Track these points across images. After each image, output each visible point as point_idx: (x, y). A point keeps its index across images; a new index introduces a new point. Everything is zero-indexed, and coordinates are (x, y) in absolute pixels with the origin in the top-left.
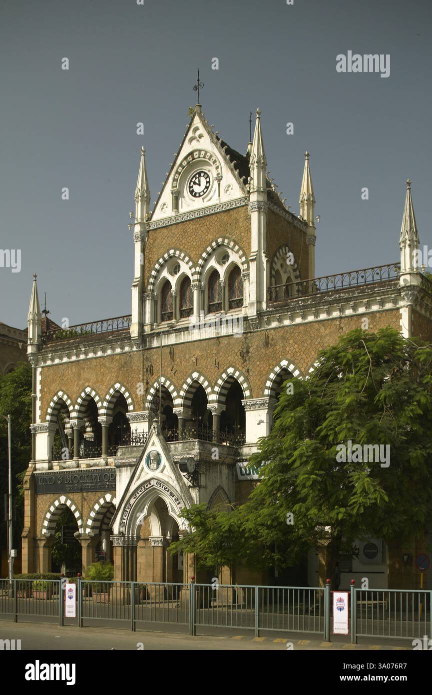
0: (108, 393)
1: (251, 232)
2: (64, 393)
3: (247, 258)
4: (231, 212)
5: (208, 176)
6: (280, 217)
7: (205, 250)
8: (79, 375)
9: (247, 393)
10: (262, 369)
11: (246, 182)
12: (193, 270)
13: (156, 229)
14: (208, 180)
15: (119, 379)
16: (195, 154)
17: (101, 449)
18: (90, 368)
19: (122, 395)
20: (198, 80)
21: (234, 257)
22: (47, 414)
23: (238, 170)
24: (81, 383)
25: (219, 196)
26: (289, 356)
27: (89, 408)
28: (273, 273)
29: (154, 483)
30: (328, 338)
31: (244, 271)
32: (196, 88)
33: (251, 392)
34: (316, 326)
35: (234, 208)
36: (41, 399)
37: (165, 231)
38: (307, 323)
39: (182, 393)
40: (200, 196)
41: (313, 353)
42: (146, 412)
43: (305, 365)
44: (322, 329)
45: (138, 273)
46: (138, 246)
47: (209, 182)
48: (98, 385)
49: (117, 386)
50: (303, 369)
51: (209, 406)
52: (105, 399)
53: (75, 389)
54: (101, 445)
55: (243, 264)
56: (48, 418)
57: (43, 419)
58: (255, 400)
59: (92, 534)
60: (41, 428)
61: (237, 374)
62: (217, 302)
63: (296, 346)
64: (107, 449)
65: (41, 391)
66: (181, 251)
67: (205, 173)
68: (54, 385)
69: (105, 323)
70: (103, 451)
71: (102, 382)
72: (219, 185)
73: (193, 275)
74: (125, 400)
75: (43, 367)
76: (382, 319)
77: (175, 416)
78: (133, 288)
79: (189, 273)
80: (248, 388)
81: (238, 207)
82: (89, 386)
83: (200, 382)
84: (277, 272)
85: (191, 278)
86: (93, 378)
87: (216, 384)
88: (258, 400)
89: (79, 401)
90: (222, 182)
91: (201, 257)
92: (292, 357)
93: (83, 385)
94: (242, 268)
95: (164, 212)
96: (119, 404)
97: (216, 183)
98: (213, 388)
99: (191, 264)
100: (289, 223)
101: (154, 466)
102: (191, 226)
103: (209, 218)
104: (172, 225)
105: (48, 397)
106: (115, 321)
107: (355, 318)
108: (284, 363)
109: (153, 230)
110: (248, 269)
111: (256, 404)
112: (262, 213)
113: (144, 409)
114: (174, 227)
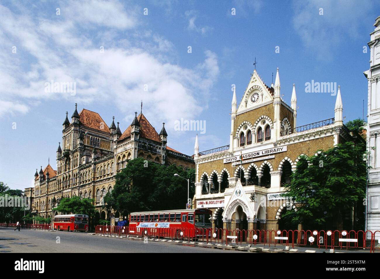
0: (221, 171)
1: (274, 112)
2: (206, 172)
3: (272, 122)
4: (267, 106)
5: (258, 94)
6: (284, 106)
7: (257, 120)
8: (211, 166)
9: (271, 170)
10: (278, 161)
11: (273, 95)
12: (252, 128)
13: (239, 115)
14: (258, 96)
15: (225, 167)
16: (253, 87)
17: (218, 191)
18: (215, 164)
19: (226, 172)
20: (255, 61)
21: (267, 122)
22: (200, 179)
23: (270, 91)
24: (212, 169)
25: (262, 101)
26: (288, 156)
27: (215, 177)
28: (282, 127)
29: (238, 201)
30: (304, 148)
31: (271, 126)
32: (254, 64)
33: (273, 169)
34: (299, 144)
35: (268, 105)
36: (198, 175)
37: (242, 115)
38: (295, 143)
39: (248, 171)
40: (255, 102)
41: (298, 154)
42: (235, 178)
43: (294, 158)
44: (301, 145)
45: (232, 130)
46: (233, 121)
47: (258, 97)
48: (218, 169)
49: (224, 169)
50: (293, 160)
51: (257, 175)
52: (220, 174)
53: (210, 171)
54: (218, 189)
55: (271, 124)
56: (201, 181)
57: (199, 181)
58: (275, 172)
59: (215, 219)
60: (198, 184)
61: (268, 163)
62: (261, 138)
63: (291, 152)
64: (221, 190)
65: (199, 172)
66: (248, 121)
67: (257, 94)
68: (203, 170)
69: (220, 148)
70: (219, 191)
71: (219, 168)
72: (262, 97)
73: (252, 129)
74: (227, 174)
75: (199, 164)
76: (326, 140)
77: (245, 178)
78: (230, 136)
79: (251, 129)
80: (272, 168)
81: (270, 104)
82: (215, 170)
83: (254, 166)
84: (283, 126)
85: (251, 131)
86: (216, 166)
87: (260, 167)
88: (276, 172)
89: (211, 175)
90: (263, 96)
91: (255, 123)
92: (289, 156)
93: (213, 169)
94: (271, 125)
95: (242, 109)
96: (225, 175)
97: (261, 96)
98: (259, 168)
99: (251, 126)
100: (288, 109)
101: (238, 194)
102: (252, 112)
103: (258, 109)
104: (244, 113)
105: (201, 174)
106: (224, 147)
107: (315, 140)
108: (286, 158)
109: (238, 115)
110: (273, 125)
111: (275, 173)
112: (278, 105)
113: (234, 176)
114: (246, 113)
